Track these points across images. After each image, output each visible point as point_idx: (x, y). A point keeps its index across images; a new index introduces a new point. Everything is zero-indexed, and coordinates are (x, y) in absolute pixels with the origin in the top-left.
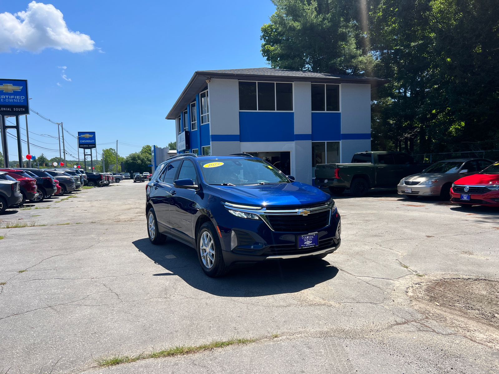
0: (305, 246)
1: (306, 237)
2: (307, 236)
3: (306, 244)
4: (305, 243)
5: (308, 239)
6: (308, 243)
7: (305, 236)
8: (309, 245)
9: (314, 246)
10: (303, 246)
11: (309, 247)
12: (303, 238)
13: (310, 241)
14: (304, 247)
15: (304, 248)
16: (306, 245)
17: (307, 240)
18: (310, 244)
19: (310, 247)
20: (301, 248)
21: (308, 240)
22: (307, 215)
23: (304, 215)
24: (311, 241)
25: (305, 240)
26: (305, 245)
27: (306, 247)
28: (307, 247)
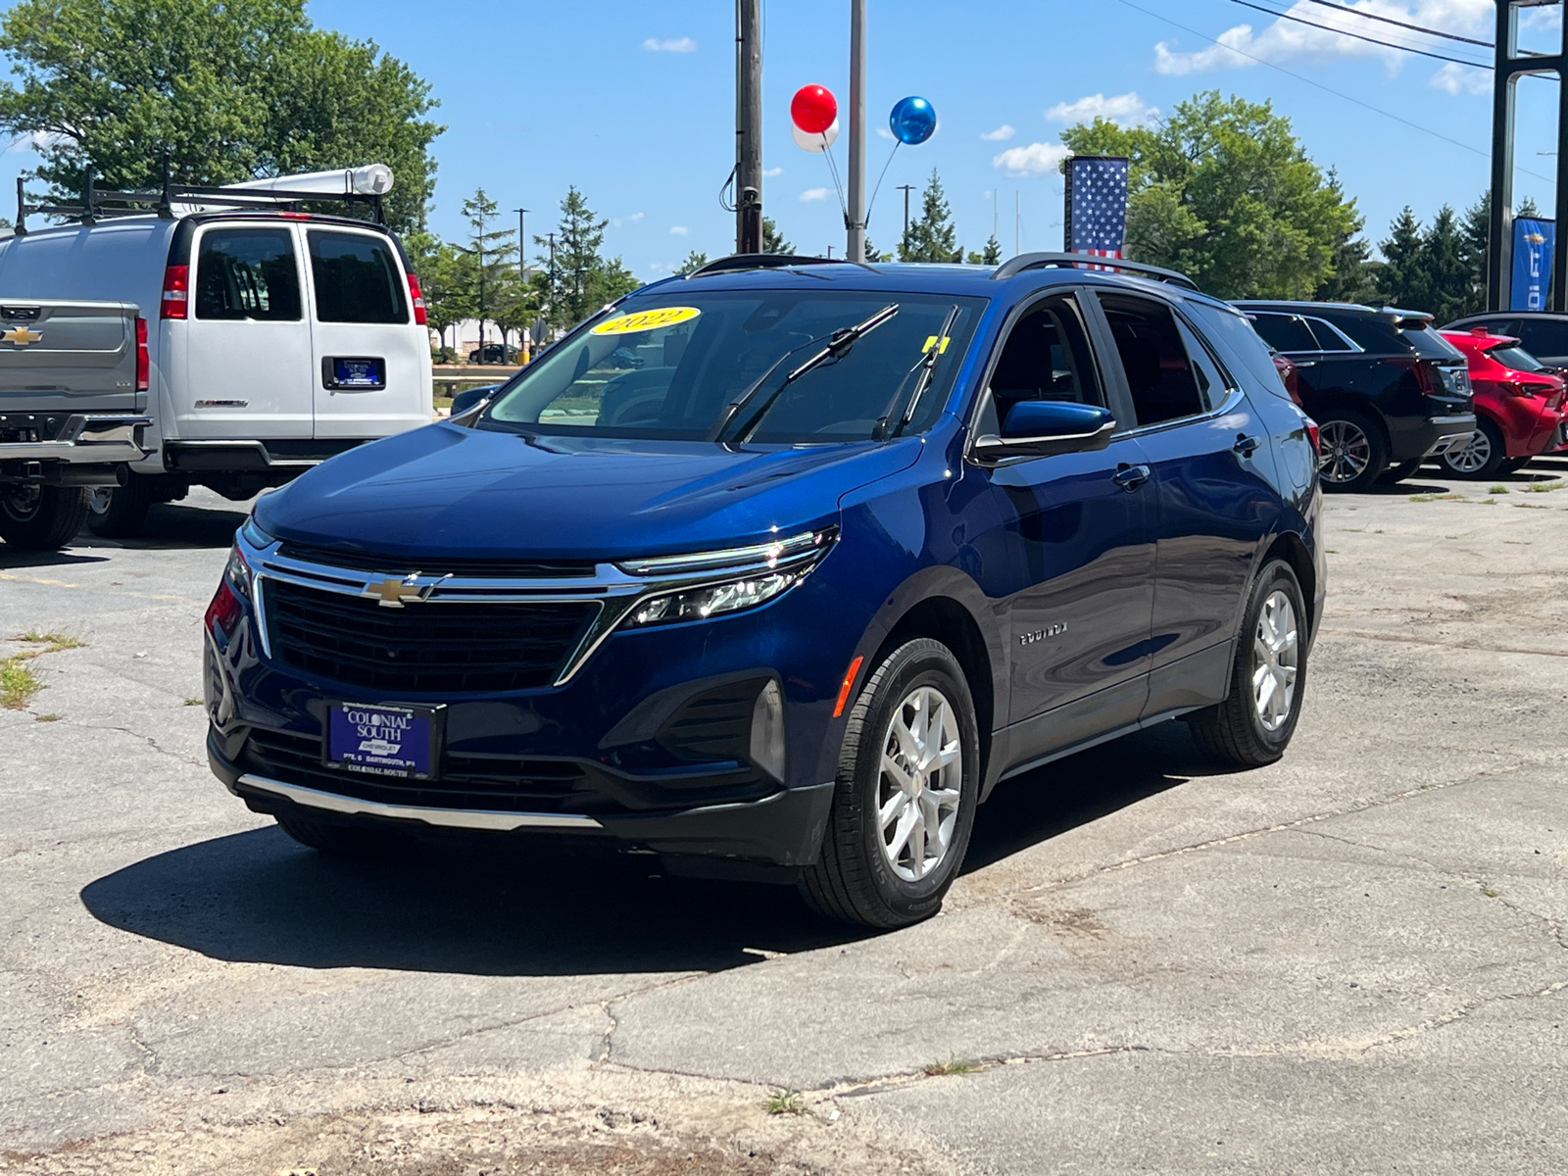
0: (363, 763)
1: (366, 717)
2: (372, 712)
3: (369, 753)
4: (361, 748)
5: (379, 728)
6: (380, 749)
7: (365, 711)
8: (385, 761)
9: (404, 774)
10: (352, 756)
11: (378, 772)
12: (353, 718)
13: (390, 742)
14: (352, 762)
15: (357, 768)
16: (369, 759)
17: (374, 732)
18: (390, 756)
19: (387, 772)
20: (336, 766)
21: (378, 733)
22: (397, 604)
23: (382, 603)
24: (395, 742)
25: (365, 733)
26: (364, 759)
27: (364, 769)
28: (371, 770)
